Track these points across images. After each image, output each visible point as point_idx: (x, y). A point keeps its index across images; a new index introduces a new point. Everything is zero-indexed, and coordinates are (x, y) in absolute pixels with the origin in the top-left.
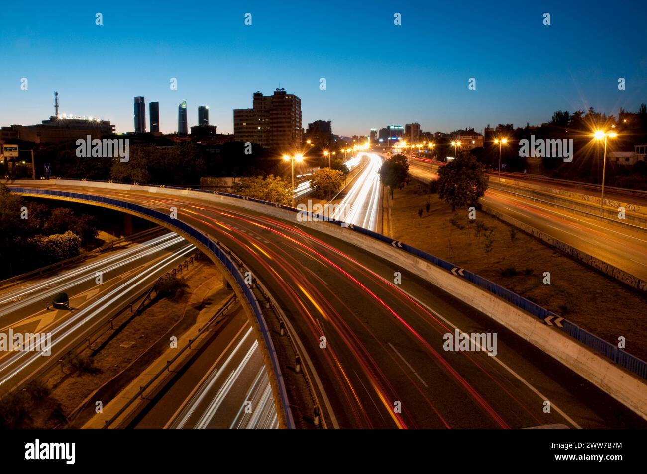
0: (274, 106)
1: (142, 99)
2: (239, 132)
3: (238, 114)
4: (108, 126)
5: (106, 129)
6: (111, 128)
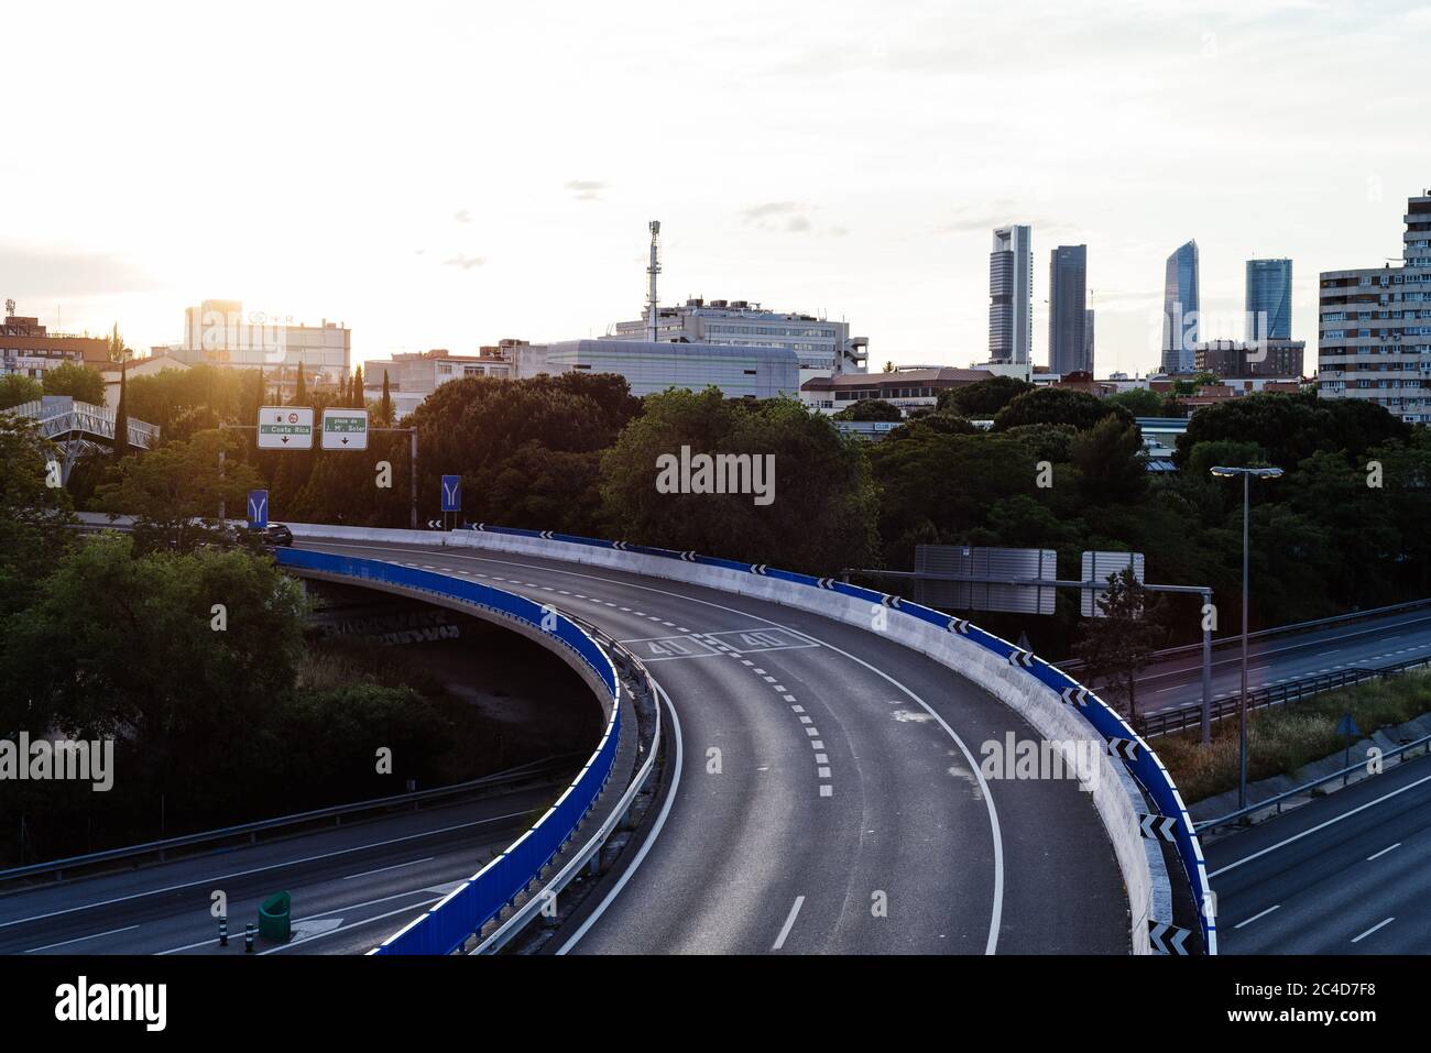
2: (1342, 367)
3: (1339, 292)
4: (839, 343)
5: (833, 353)
6: (851, 350)
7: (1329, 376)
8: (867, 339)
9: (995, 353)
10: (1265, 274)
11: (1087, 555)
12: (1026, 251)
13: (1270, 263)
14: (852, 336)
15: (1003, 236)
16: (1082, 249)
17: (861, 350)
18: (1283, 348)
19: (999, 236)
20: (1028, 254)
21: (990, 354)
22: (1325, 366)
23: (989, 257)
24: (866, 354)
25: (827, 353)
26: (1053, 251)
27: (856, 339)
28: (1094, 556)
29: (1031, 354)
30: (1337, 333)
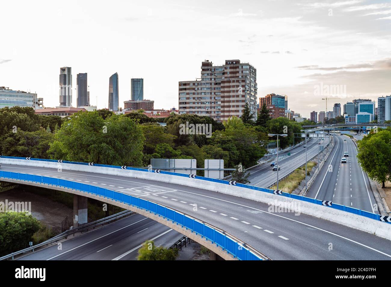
0: (226, 78)
1: (69, 69)
2: (185, 108)
3: (184, 87)
4: (34, 100)
5: (33, 103)
6: (38, 102)
7: (182, 110)
8: (43, 99)
9: (61, 104)
10: (136, 82)
11: (206, 161)
12: (70, 74)
13: (137, 79)
14: (38, 98)
15: (63, 70)
16: (86, 74)
17: (41, 102)
18: (148, 103)
19: (62, 70)
20: (71, 75)
21: (60, 104)
22: (180, 107)
23: (59, 76)
24: (42, 103)
25: (30, 103)
26: (77, 75)
27: (39, 98)
28: (208, 161)
29: (72, 104)
30: (184, 98)
